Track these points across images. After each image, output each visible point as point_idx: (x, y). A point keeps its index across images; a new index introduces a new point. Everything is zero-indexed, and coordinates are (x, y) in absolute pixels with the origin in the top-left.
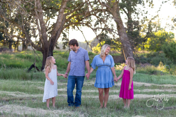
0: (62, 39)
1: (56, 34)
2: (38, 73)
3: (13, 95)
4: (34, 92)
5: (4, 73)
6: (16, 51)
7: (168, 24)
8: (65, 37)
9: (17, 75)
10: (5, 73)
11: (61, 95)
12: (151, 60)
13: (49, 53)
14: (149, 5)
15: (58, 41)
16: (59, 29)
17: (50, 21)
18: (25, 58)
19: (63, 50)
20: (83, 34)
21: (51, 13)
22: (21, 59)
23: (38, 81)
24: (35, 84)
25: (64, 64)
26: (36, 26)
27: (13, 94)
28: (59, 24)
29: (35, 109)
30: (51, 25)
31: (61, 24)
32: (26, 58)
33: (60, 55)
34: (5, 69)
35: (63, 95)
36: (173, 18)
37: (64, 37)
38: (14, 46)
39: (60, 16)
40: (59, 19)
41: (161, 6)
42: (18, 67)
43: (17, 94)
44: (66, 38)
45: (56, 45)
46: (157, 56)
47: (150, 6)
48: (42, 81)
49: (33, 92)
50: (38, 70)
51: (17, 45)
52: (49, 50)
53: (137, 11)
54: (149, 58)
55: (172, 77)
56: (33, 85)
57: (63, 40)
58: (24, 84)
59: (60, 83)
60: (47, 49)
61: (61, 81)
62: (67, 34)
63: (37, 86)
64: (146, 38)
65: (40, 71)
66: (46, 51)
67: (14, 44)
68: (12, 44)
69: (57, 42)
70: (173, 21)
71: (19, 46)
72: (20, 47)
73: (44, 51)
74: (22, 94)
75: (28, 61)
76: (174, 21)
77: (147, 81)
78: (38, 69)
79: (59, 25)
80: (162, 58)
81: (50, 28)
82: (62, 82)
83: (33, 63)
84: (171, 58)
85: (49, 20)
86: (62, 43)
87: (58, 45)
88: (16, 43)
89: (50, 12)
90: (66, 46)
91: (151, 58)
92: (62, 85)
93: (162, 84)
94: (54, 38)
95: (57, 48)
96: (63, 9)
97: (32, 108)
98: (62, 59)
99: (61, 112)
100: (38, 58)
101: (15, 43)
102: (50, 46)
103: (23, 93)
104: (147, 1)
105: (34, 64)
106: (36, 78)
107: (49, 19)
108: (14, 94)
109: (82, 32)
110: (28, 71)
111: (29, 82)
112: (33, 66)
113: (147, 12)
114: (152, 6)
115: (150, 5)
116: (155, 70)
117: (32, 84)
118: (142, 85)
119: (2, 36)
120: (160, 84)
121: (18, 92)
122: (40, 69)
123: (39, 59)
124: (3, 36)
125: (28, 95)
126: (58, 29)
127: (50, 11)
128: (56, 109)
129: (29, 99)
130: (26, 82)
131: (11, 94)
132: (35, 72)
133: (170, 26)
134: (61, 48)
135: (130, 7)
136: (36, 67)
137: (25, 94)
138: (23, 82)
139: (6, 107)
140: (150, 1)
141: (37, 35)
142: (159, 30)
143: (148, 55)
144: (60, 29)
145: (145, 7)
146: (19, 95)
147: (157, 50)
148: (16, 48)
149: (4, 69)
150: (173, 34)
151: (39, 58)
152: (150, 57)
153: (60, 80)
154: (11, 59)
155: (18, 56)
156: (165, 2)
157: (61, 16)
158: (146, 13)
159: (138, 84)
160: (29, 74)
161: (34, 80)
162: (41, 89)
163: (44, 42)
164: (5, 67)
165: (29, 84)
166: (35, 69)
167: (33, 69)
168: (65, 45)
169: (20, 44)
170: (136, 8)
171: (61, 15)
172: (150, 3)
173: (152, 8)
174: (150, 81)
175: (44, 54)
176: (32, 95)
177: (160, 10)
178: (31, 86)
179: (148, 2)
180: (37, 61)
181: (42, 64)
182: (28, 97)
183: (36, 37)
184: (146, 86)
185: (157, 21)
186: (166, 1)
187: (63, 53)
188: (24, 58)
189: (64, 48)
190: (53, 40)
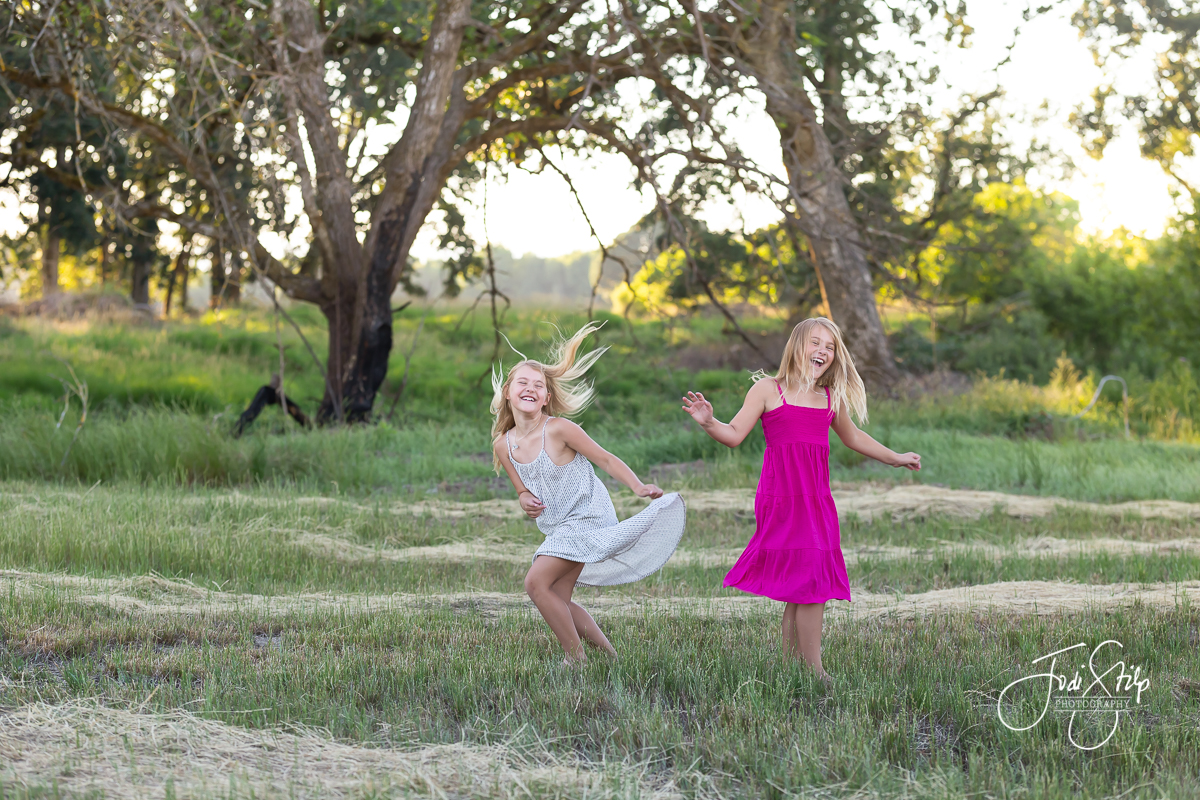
0: (439, 242)
1: (412, 194)
2: (297, 437)
3: (119, 601)
4: (272, 571)
5: (75, 445)
6: (174, 312)
7: (1044, 148)
8: (455, 230)
9: (161, 453)
10: (83, 443)
11: (460, 596)
12: (961, 354)
13: (365, 315)
14: (945, 31)
15: (413, 251)
16: (427, 160)
17: (365, 140)
18: (224, 350)
19: (443, 303)
20: (573, 189)
21: (372, 90)
22: (198, 353)
23: (299, 493)
24: (276, 516)
25: (457, 383)
26: (284, 165)
27: (112, 592)
28: (429, 130)
29: (270, 742)
30: (374, 157)
31: (438, 130)
32: (231, 351)
33: (431, 328)
34: (84, 419)
35: (474, 596)
36: (1075, 111)
37: (450, 228)
38: (160, 286)
39: (432, 75)
40: (428, 97)
41: (1017, 32)
42: (168, 403)
43: (142, 593)
44: (461, 233)
45: (404, 275)
46: (998, 332)
47: (948, 37)
48: (325, 494)
49: (264, 573)
50: (300, 419)
51: (179, 279)
52: (370, 292)
53: (876, 68)
54: (952, 344)
55: (1154, 449)
56: (261, 519)
57: (443, 245)
58: (203, 515)
59: (447, 504)
60: (355, 287)
61: (448, 489)
62: (463, 208)
63: (292, 532)
64: (930, 225)
65: (315, 427)
66: (350, 301)
67: (164, 273)
68: (152, 274)
69: (409, 260)
70: (1075, 128)
71: (193, 284)
72: (199, 287)
73: (337, 301)
74: (179, 593)
75: (244, 369)
76: (1081, 128)
77: (1012, 482)
78: (304, 412)
79: (428, 138)
80: (1027, 340)
81: (367, 180)
82: (457, 500)
83: (266, 380)
84: (1078, 340)
85: (361, 134)
86: (437, 267)
87: (418, 275)
88: (172, 267)
89: (371, 83)
90: (460, 280)
91: (959, 340)
92: (461, 519)
93: (1117, 499)
94: (394, 217)
95: (411, 289)
96: (451, 37)
97: (243, 732)
98: (444, 352)
99: (484, 761)
100: (298, 352)
101: (164, 267)
102: (373, 267)
103: (189, 585)
104: (934, 11)
105: (278, 380)
106: (285, 469)
107: (363, 126)
108: (127, 592)
109: (566, 177)
110: (233, 425)
111: (237, 497)
112: (268, 396)
113: (935, 71)
114: (964, 34)
115: (950, 30)
116: (1037, 411)
117: (257, 513)
118: (990, 511)
119: (95, 227)
120: (1103, 499)
121: (150, 577)
122: (312, 417)
123: (305, 359)
124: (100, 230)
125: (223, 595)
126: (421, 162)
127: (366, 80)
128: (439, 741)
129: (226, 633)
130: (219, 499)
131: (101, 598)
132: (282, 432)
133: (1051, 156)
134: (437, 290)
135: (837, 43)
136: (290, 403)
137: (202, 591)
138: (195, 500)
139: (29, 728)
140: (953, 9)
141: (297, 217)
142: (989, 180)
143: (943, 326)
144: (433, 163)
145: (923, 44)
146: (158, 603)
147: (987, 299)
148: (176, 297)
149: (79, 418)
150: (1073, 206)
151: (308, 347)
152: (951, 334)
153: (443, 485)
154: (143, 358)
155: (181, 340)
156: (1042, 10)
157: (437, 77)
158: (927, 75)
159: (959, 505)
160: (244, 448)
161: (272, 485)
162: (318, 551)
163: (335, 244)
164: (81, 405)
165: (233, 515)
166: (281, 413)
167: (268, 413)
168: (454, 273)
169: (195, 271)
170: (870, 50)
171: (441, 71)
172: (949, 16)
173: (962, 45)
174: (1029, 482)
175: (338, 317)
176: (256, 603)
177: (1008, 59)
178: (250, 529)
179: (941, 12)
180: (296, 368)
181: (322, 380)
182: (218, 621)
183: (289, 229)
184: (1017, 517)
185: (980, 128)
186: (1046, 6)
187: (446, 319)
188: (218, 348)
189: (452, 289)
190: (394, 233)
